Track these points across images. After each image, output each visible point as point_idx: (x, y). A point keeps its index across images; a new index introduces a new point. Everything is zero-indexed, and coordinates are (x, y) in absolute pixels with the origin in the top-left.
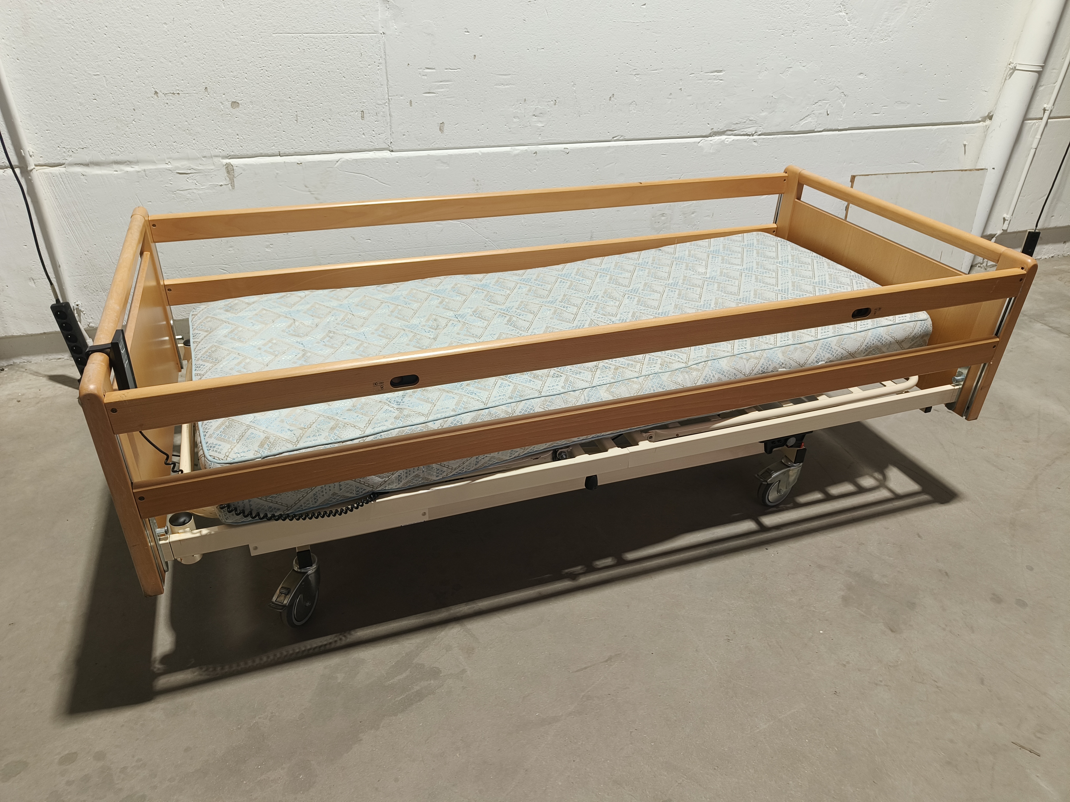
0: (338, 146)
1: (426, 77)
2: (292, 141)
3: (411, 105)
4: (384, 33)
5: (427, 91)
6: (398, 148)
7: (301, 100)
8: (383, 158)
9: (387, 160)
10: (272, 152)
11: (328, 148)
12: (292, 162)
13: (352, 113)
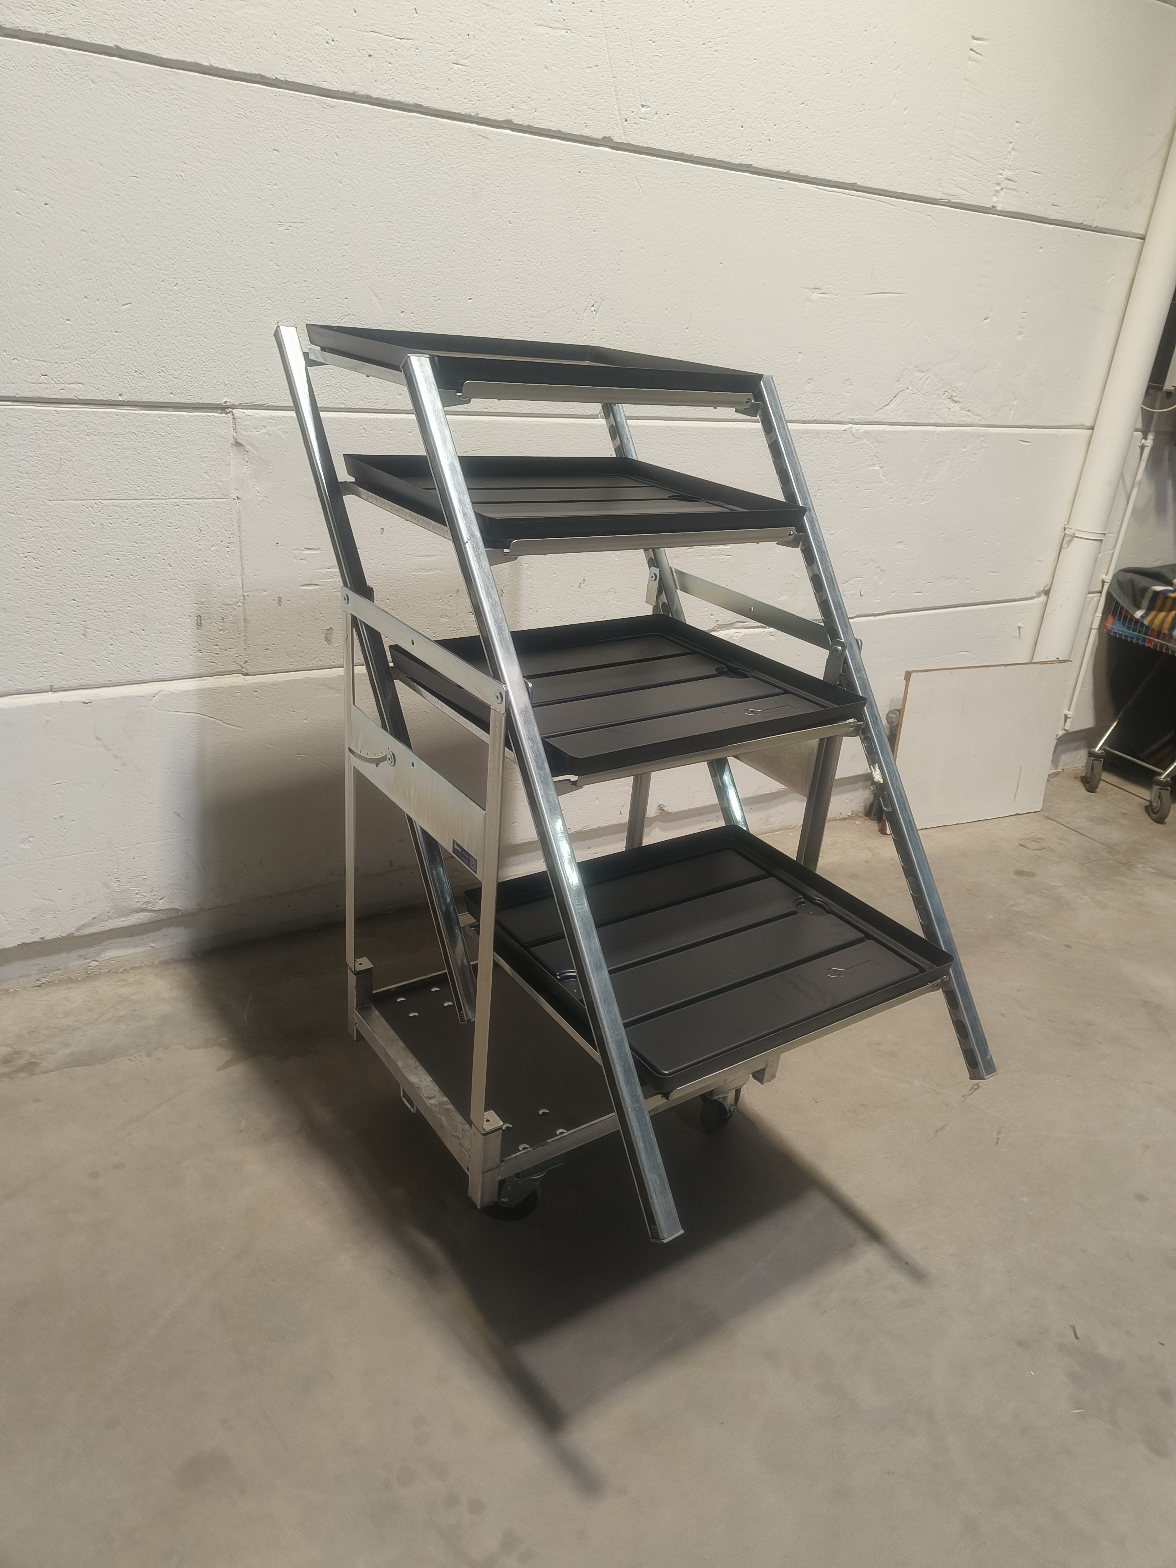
0: (156, 672)
1: (305, 562)
2: (76, 667)
3: (280, 604)
4: (238, 498)
5: (306, 583)
6: (256, 670)
7: (93, 603)
8: (233, 686)
9: (239, 689)
10: (39, 686)
11: (138, 676)
12: (75, 702)
13: (182, 619)
